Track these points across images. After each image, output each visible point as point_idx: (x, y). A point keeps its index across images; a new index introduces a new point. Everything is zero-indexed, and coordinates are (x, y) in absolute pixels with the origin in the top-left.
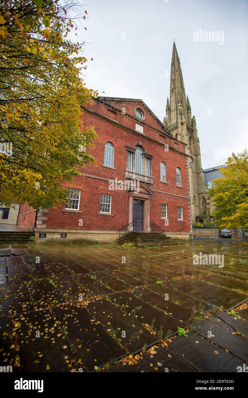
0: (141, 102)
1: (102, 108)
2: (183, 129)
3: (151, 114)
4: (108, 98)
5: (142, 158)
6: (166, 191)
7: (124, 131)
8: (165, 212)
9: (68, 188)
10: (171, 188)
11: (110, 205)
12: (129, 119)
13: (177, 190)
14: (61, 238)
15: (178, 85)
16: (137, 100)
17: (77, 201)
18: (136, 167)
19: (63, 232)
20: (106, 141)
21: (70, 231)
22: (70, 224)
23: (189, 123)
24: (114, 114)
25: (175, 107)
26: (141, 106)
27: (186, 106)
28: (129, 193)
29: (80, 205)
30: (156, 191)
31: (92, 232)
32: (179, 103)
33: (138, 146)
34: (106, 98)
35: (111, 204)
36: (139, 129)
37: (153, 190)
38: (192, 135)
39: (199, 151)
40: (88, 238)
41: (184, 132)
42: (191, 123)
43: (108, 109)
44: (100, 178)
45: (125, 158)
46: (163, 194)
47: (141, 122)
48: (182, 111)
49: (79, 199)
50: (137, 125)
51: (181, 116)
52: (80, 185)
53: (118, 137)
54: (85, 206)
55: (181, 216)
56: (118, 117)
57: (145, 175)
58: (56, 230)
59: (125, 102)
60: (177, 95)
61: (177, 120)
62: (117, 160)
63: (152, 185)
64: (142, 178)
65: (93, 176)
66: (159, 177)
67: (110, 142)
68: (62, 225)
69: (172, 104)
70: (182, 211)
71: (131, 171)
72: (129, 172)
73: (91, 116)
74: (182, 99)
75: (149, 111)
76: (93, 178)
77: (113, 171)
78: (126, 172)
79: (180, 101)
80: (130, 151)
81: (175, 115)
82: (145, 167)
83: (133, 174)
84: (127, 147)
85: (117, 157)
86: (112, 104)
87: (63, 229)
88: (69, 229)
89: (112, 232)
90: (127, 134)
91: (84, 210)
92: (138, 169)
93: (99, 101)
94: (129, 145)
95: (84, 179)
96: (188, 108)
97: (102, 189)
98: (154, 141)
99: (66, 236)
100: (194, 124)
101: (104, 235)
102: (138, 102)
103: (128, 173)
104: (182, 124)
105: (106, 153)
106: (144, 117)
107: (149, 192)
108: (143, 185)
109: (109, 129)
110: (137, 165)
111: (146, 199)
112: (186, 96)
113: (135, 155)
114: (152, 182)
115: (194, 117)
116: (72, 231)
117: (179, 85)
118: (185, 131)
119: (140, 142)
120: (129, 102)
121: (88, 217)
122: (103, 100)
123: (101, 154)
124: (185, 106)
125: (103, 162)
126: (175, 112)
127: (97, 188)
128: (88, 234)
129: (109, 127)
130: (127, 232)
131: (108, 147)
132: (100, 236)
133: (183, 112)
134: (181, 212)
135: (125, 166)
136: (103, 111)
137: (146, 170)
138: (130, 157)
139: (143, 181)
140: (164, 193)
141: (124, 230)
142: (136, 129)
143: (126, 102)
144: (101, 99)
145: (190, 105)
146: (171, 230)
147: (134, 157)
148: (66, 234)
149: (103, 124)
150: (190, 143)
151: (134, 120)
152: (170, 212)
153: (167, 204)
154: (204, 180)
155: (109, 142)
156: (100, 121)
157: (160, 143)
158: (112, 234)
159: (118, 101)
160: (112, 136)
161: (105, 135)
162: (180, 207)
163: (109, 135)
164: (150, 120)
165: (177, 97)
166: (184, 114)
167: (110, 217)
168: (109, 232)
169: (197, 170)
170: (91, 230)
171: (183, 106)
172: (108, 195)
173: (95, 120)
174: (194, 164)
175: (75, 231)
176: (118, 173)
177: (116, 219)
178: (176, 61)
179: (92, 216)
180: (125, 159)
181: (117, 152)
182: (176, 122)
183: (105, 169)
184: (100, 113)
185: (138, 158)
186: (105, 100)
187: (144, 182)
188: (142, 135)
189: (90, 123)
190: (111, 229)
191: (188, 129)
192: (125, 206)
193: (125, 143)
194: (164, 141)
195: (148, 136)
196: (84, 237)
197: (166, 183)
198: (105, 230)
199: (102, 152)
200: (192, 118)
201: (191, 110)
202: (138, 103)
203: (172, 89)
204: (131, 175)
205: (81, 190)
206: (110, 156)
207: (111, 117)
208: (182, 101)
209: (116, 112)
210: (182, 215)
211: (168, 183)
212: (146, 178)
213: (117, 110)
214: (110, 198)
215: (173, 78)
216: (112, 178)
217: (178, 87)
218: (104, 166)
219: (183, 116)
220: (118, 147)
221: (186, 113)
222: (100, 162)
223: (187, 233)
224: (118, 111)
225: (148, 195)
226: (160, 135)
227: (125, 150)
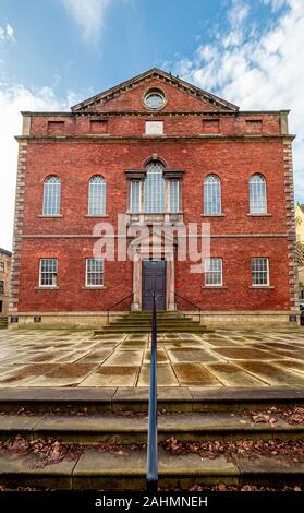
0: (155, 75)
1: (82, 123)
3: (179, 86)
5: (163, 182)
12: (130, 120)
20: (92, 175)
24: (104, 125)
26: (157, 82)
33: (153, 162)
36: (154, 129)
43: (91, 121)
45: (125, 193)
47: (155, 115)
50: (147, 123)
53: (112, 161)
56: (110, 126)
59: (121, 92)
67: (97, 175)
73: (64, 145)
80: (134, 177)
84: (127, 173)
86: (99, 108)
90: (128, 150)
94: (131, 167)
113: (148, 183)
119: (154, 154)
120: (131, 86)
122: (80, 110)
129: (95, 150)
131: (95, 185)
136: (84, 127)
138: (137, 189)
142: (147, 132)
143: (125, 89)
144: (77, 109)
147: (143, 185)
149: (85, 149)
151: (142, 118)
156: (79, 146)
159: (108, 97)
160: (101, 164)
161: (88, 167)
163: (95, 164)
164: (179, 101)
173: (71, 149)
184: (78, 133)
185: (155, 185)
186: (84, 108)
188: (161, 138)
193: (124, 165)
194: (215, 129)
195: (175, 134)
207: (98, 131)
209: (107, 119)
213: (106, 114)
220: (112, 179)
226: (204, 121)
227: (124, 180)
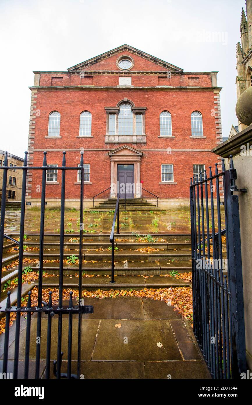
0: (126, 48)
1: (75, 78)
3: (142, 55)
5: (132, 115)
7: (103, 93)
8: (171, 174)
10: (181, 142)
12: (108, 77)
13: (192, 143)
16: (118, 48)
20: (82, 111)
24: (90, 79)
26: (127, 53)
28: (111, 158)
29: (58, 178)
30: (152, 150)
31: (69, 201)
33: (123, 103)
35: (90, 173)
36: (125, 82)
37: (148, 150)
40: (66, 206)
44: (75, 149)
46: (164, 152)
47: (126, 73)
49: (57, 173)
50: (120, 79)
52: (56, 160)
53: (96, 102)
55: (202, 176)
56: (95, 80)
57: (134, 134)
58: (39, 200)
59: (102, 58)
62: (94, 126)
64: (128, 138)
65: (68, 150)
66: (157, 132)
67: (85, 111)
70: (204, 170)
71: (115, 134)
73: (63, 92)
75: (139, 54)
77: (90, 139)
78: (106, 137)
80: (111, 112)
82: (134, 124)
83: (116, 137)
84: (107, 109)
85: (94, 124)
86: (87, 69)
88: (49, 198)
89: (91, 200)
90: (107, 95)
91: (61, 182)
93: (70, 73)
94: (109, 106)
95: (60, 154)
97: (78, 160)
98: (148, 89)
99: (47, 204)
103: (108, 137)
105: (82, 123)
106: (132, 65)
107: (137, 153)
108: (126, 147)
109: (84, 97)
111: (136, 161)
113: (121, 114)
116: (51, 200)
119: (125, 98)
120: (109, 55)
121: (66, 187)
122: (74, 70)
123: (75, 127)
125: (78, 133)
127: (73, 160)
128: (65, 202)
129: (84, 95)
131: (84, 116)
132: (77, 204)
134: (203, 172)
135: (105, 131)
136: (76, 81)
138: (113, 119)
139: (131, 141)
140: (167, 150)
141: (106, 197)
142: (120, 85)
143: (105, 57)
144: (72, 69)
146: (179, 197)
147: (117, 117)
149: (77, 94)
151: (116, 75)
152: (179, 173)
153: (173, 164)
156: (73, 93)
157: (158, 89)
158: (91, 202)
160: (88, 104)
161: (79, 106)
162: (200, 165)
163: (84, 104)
164: (142, 65)
167: (88, 185)
170: (69, 198)
173: (68, 95)
176: (96, 140)
179: (69, 186)
180: (106, 123)
181: (96, 118)
183: (80, 139)
184: (72, 85)
186: (77, 69)
187: (132, 143)
188: (128, 88)
190: (90, 197)
192: (106, 173)
193: (104, 105)
194: (168, 83)
195: (140, 85)
197: (171, 137)
202: (122, 51)
204: (113, 138)
205: (58, 164)
206: (87, 125)
207: (86, 84)
209: (92, 76)
210: (204, 175)
211: (174, 137)
212: (135, 138)
216: (90, 146)
218: (79, 137)
220: (96, 113)
222: (75, 135)
224: (93, 73)
226: (159, 77)
227: (104, 114)
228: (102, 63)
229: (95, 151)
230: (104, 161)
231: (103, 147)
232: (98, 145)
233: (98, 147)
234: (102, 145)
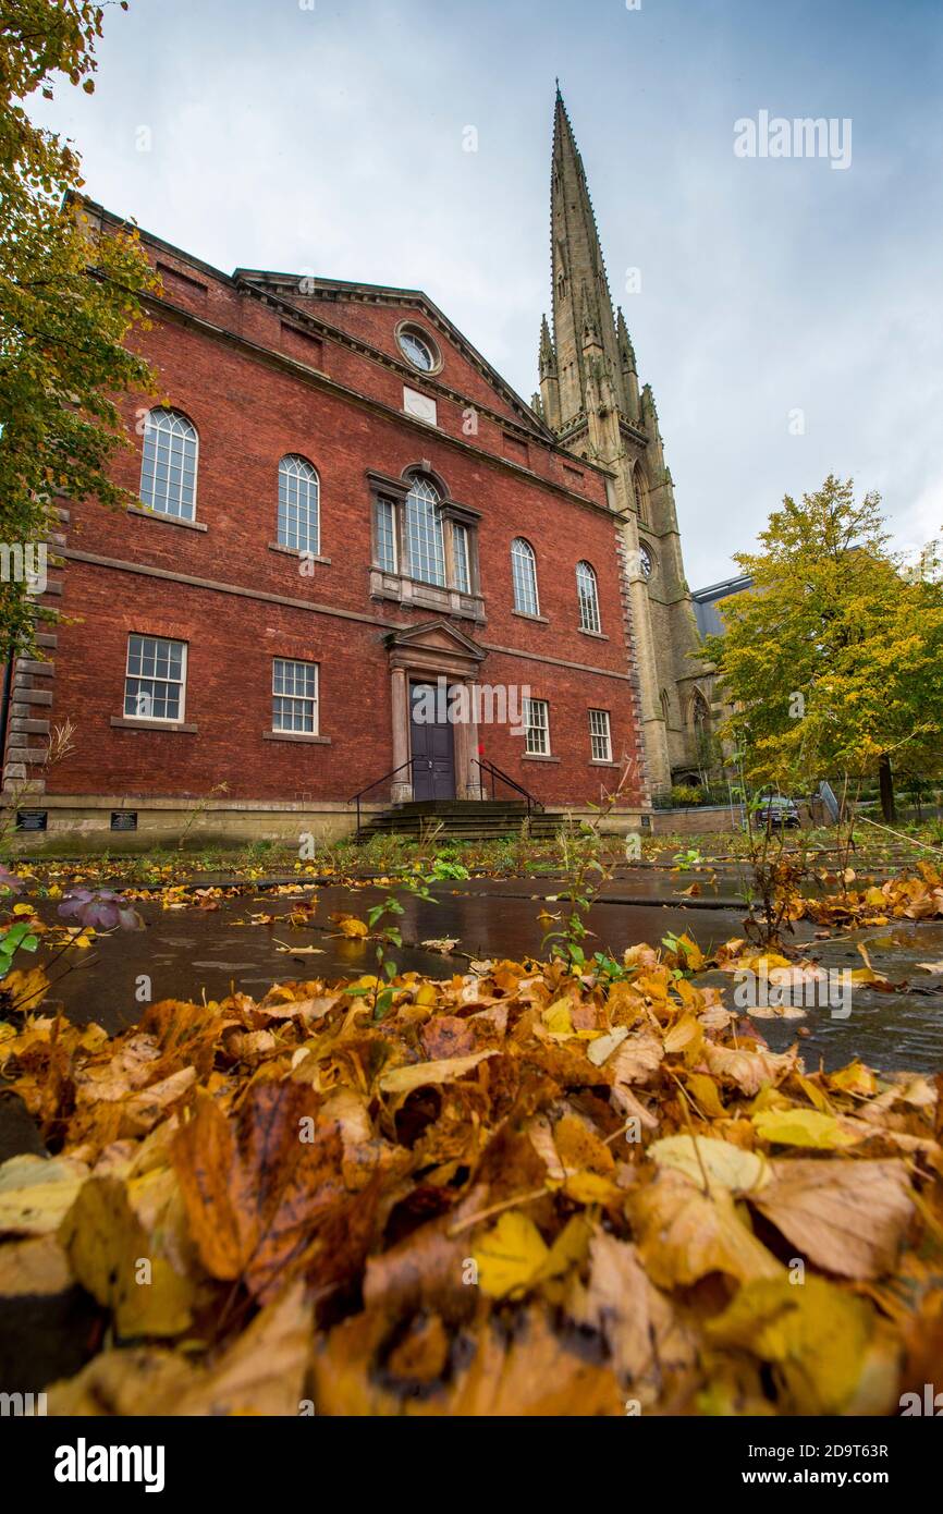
0: (420, 303)
1: (260, 318)
2: (607, 435)
3: (464, 351)
4: (283, 280)
5: (438, 523)
6: (538, 650)
7: (355, 415)
8: (542, 731)
9: (131, 632)
10: (560, 638)
11: (312, 702)
12: (373, 368)
13: (582, 647)
14: (115, 833)
15: (581, 263)
16: (403, 291)
17: (175, 688)
18: (416, 555)
19: (119, 806)
20: (284, 451)
21: (149, 804)
22: (149, 777)
23: (630, 414)
24: (310, 345)
25: (574, 351)
26: (422, 319)
27: (616, 346)
28: (391, 654)
29: (187, 702)
30: (501, 649)
31: (244, 808)
32: (587, 335)
33: (419, 474)
34: (274, 278)
35: (316, 698)
36: (419, 407)
37: (489, 646)
38: (645, 458)
39: (672, 519)
40: (227, 832)
41: (613, 447)
42: (636, 412)
43: (284, 325)
44: (266, 595)
45: (367, 521)
46: (528, 662)
47: (424, 382)
48: (599, 364)
49: (183, 680)
50: (407, 392)
51: (599, 384)
52: (180, 623)
53: (334, 439)
54: (208, 705)
55: (605, 746)
56: (328, 357)
57: (453, 585)
58: (91, 801)
59: (353, 298)
60: (577, 305)
61: (583, 400)
62: (332, 526)
63: (483, 626)
64: (438, 597)
65: (234, 589)
66: (508, 595)
67: (300, 455)
68: (114, 780)
69: (562, 340)
70: (608, 727)
71: (396, 572)
72: (384, 574)
73: (212, 346)
74: (600, 321)
75: (456, 341)
76: (239, 595)
77: (317, 567)
78: (373, 574)
79: (590, 325)
80: (384, 491)
81: (576, 381)
82: (452, 555)
83: (404, 582)
84: (370, 477)
85: (332, 516)
86: (301, 304)
87: (118, 795)
88: (143, 797)
89: (329, 807)
90: (371, 428)
91: (204, 722)
92: (424, 565)
93: (243, 287)
94: (378, 468)
95: (198, 599)
96: (625, 355)
97: (275, 641)
98: (483, 456)
99: (136, 822)
100: (647, 416)
101: (294, 816)
102: (409, 302)
103: (380, 576)
104: (603, 415)
105: (286, 499)
106: (436, 364)
107: (471, 651)
108: (444, 625)
109: (291, 402)
110: (415, 548)
111: (461, 678)
112: (614, 309)
113: (409, 513)
114: (481, 615)
115: (647, 388)
116: (160, 803)
117: (586, 265)
118: (615, 444)
119: (426, 461)
120: (373, 298)
121: (226, 747)
122: (259, 284)
123: (262, 503)
124: (610, 345)
125: (273, 531)
126: (576, 372)
127: (256, 637)
128: (227, 814)
129: (294, 395)
130: (388, 807)
131: (293, 476)
132: (277, 823)
133: (602, 368)
134: (605, 733)
135: (369, 552)
136: (265, 329)
137: (452, 567)
138: (386, 519)
139: (446, 609)
140: (534, 657)
141: (378, 798)
142: (407, 409)
143: (360, 297)
144: (253, 279)
145: (632, 345)
146: (567, 800)
147: (404, 515)
148: (135, 818)
149: (267, 381)
150: (636, 491)
151: (397, 374)
152: (561, 730)
153: (547, 702)
154: (695, 629)
155: (296, 456)
156: (252, 369)
157: (506, 467)
158: (329, 816)
159: (325, 295)
160: (308, 434)
161: (277, 428)
162: (600, 713)
163: (294, 426)
164: (463, 377)
165: (578, 311)
166: (609, 377)
167: (316, 747)
168: (316, 807)
169: (668, 594)
170: (239, 798)
171: (602, 348)
172: (306, 664)
173: (230, 367)
174: (656, 572)
175: (170, 804)
176: (341, 578)
177: (342, 755)
178: (568, 168)
179: (239, 745)
180: (369, 524)
181: (333, 495)
182: (581, 409)
183: (282, 560)
184: (248, 335)
185: (422, 522)
186: (269, 286)
187: (449, 615)
188: (433, 433)
189: (209, 377)
190: (322, 795)
191: (627, 435)
192: (375, 705)
193: (363, 460)
194: (522, 460)
196: (212, 825)
197: (539, 619)
198: (299, 798)
199: (266, 495)
200: (641, 392)
201: (634, 362)
202: (408, 307)
203: (558, 281)
204: (394, 586)
205: (187, 642)
206: (303, 512)
207: (300, 355)
208: (598, 328)
209: (321, 339)
210: (609, 742)
212: (456, 601)
213: (321, 327)
214: (311, 677)
215: (562, 238)
216: (318, 595)
217: (582, 272)
218: (279, 548)
219: (604, 386)
220: (335, 478)
221: (615, 372)
222: (264, 535)
223: (629, 810)
224: (325, 331)
225: (466, 665)
226: (504, 434)
227: (362, 491)
228: (352, 310)
229: (337, 619)
230: (369, 662)
231: (362, 610)
232: (347, 597)
233: (347, 606)
234: (360, 601)
